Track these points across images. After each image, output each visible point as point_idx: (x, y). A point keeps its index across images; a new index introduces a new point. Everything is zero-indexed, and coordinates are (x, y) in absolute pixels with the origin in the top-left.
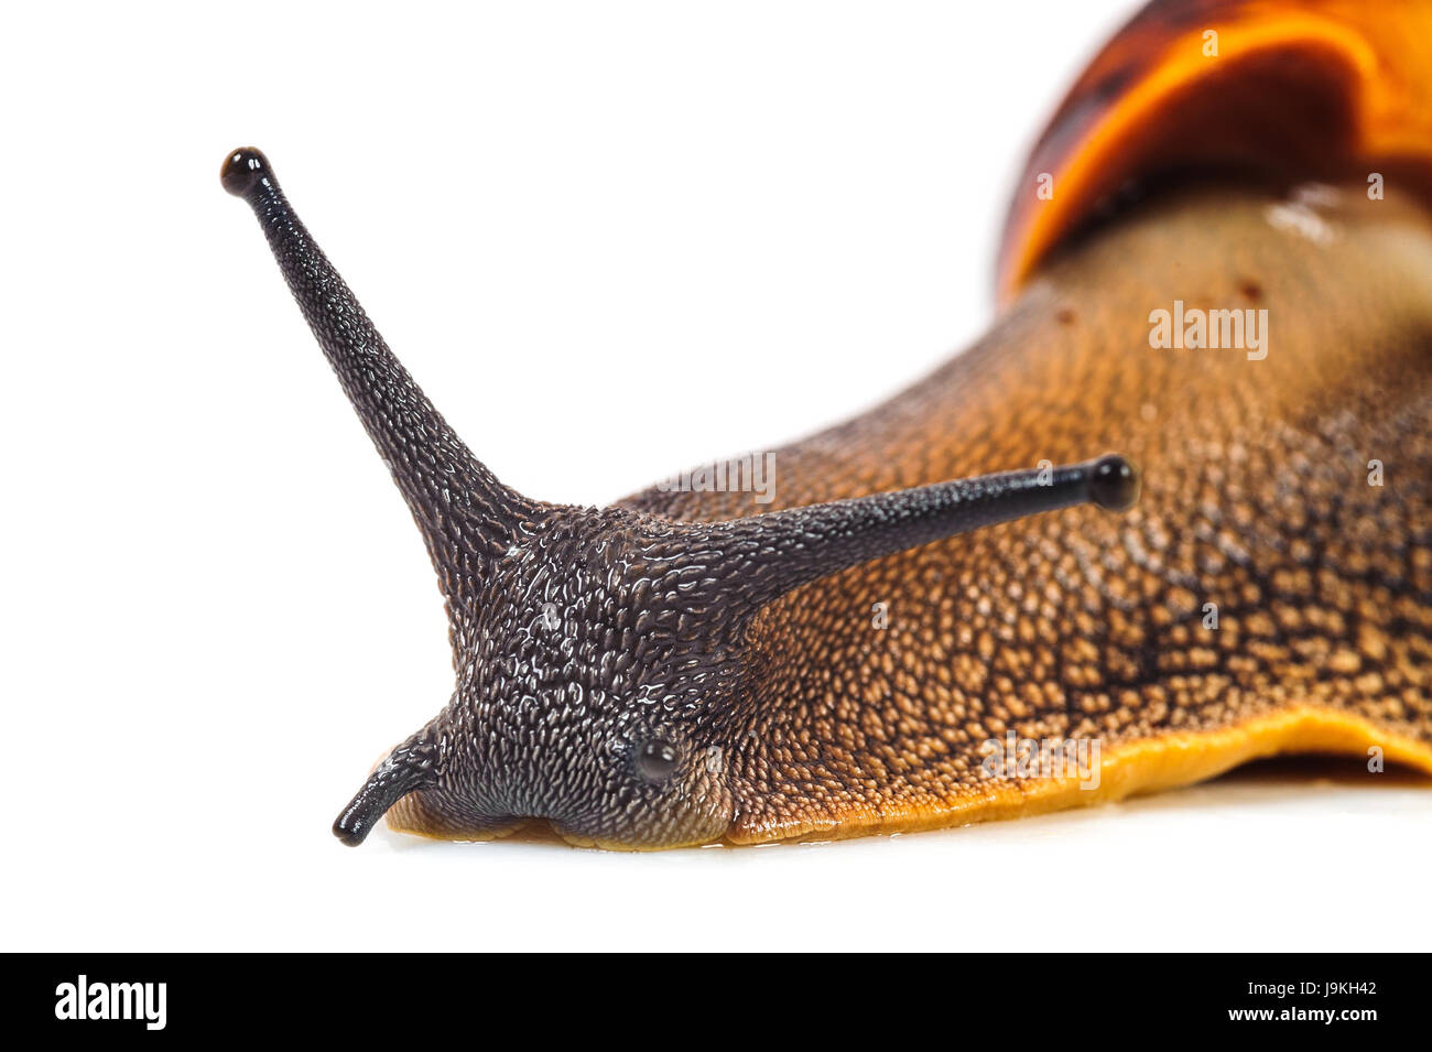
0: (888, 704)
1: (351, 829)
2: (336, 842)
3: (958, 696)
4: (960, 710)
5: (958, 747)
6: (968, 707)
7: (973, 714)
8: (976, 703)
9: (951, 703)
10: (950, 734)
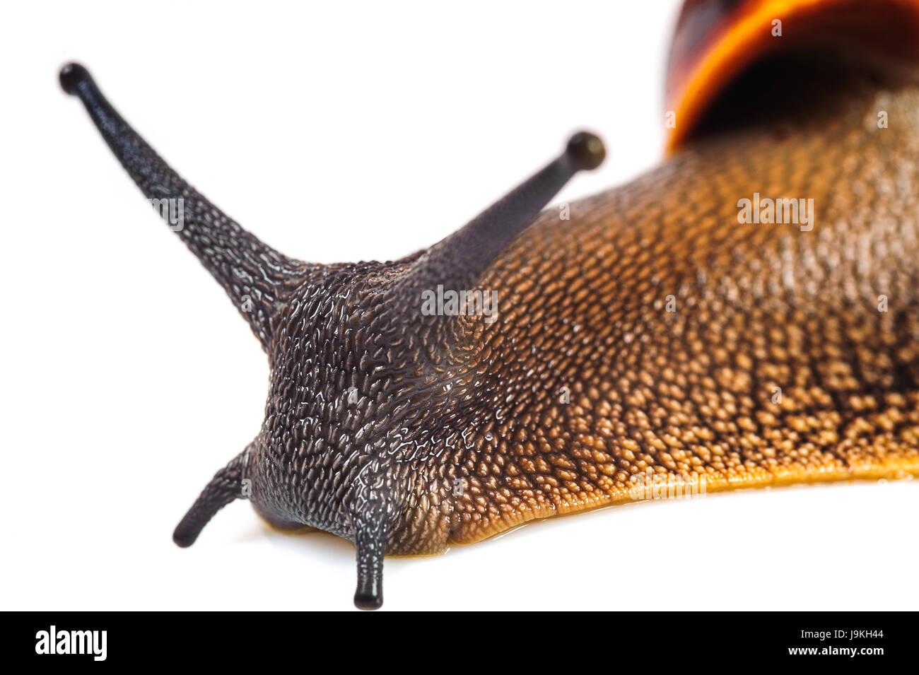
0: (654, 405)
1: (186, 534)
2: (174, 546)
3: (727, 396)
4: (731, 408)
5: (725, 437)
6: (738, 405)
7: (744, 411)
8: (747, 402)
9: (722, 403)
10: (721, 426)
